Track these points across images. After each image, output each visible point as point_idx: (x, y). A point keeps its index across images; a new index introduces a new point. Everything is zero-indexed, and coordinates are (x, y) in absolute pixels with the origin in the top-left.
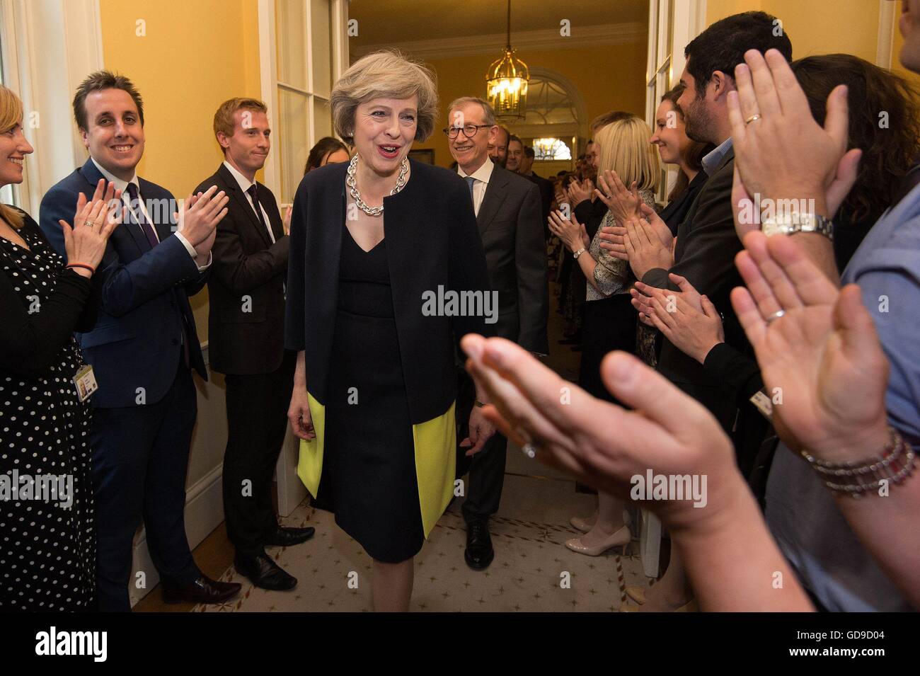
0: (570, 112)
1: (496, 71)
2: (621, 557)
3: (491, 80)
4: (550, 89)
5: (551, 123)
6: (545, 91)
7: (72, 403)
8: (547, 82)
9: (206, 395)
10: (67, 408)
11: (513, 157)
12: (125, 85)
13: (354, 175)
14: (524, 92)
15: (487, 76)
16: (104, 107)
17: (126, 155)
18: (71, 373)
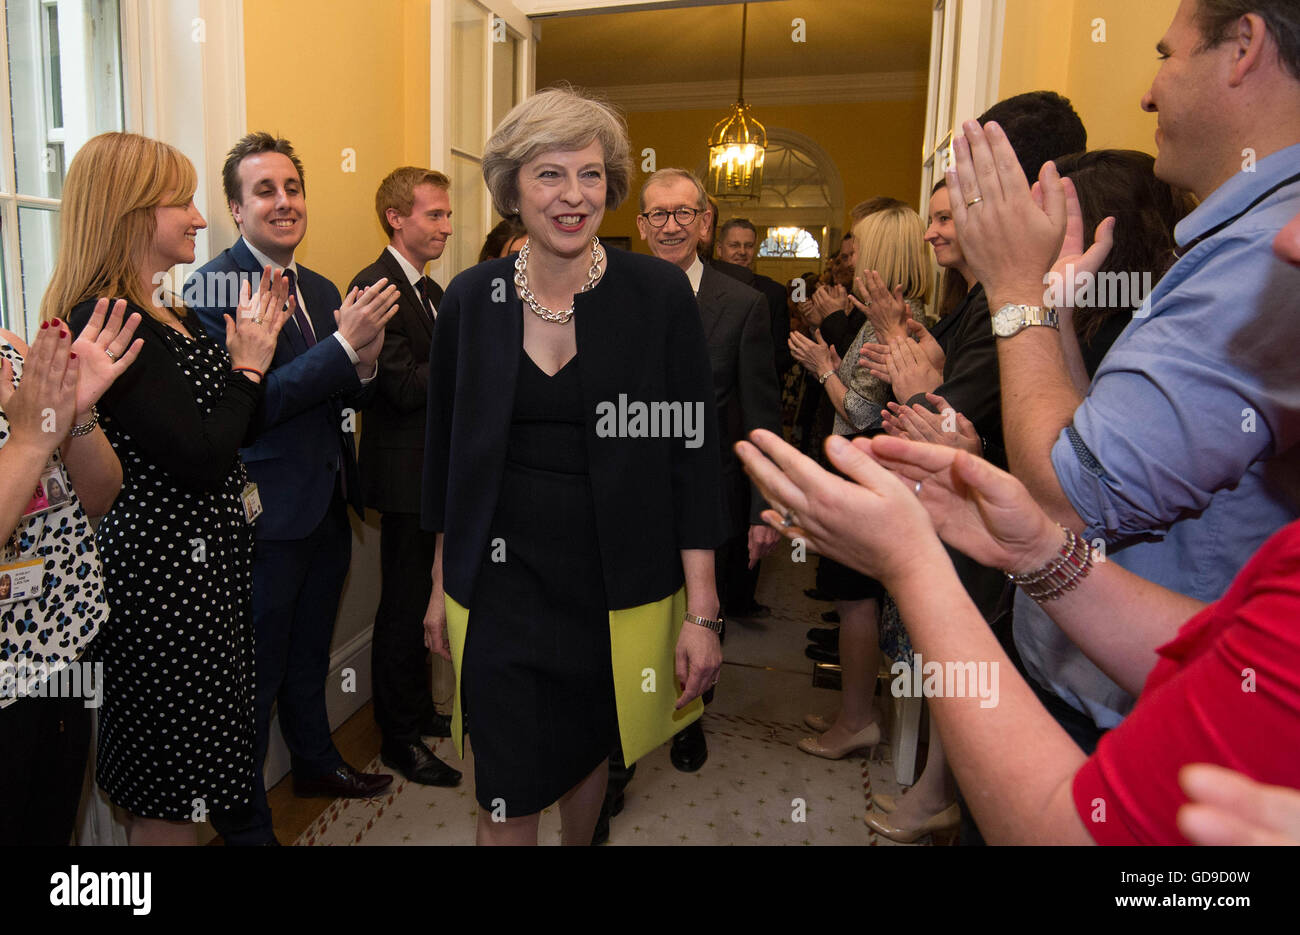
0: (820, 192)
1: (722, 134)
2: (868, 762)
3: (715, 145)
4: (793, 159)
5: (794, 206)
6: (787, 159)
7: (238, 524)
8: (789, 149)
9: (361, 539)
10: (234, 530)
11: (743, 252)
12: (285, 148)
13: (524, 271)
14: (760, 163)
15: (710, 140)
16: (264, 174)
17: (289, 232)
18: (237, 490)
